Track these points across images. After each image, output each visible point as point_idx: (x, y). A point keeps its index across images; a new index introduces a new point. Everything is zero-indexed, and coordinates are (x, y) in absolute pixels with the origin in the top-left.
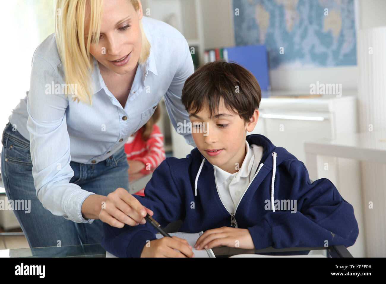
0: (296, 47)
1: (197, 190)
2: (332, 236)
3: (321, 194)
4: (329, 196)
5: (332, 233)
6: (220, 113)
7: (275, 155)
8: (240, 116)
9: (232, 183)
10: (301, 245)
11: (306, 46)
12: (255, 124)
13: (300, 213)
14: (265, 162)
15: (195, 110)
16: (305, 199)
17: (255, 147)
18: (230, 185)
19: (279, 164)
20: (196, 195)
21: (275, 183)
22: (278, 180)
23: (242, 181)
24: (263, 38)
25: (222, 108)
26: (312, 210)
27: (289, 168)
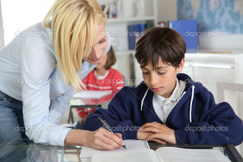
0: (216, 21)
1: (142, 107)
2: (227, 139)
3: (222, 111)
4: (228, 113)
5: (227, 137)
6: (159, 66)
7: (193, 87)
8: (173, 66)
9: (166, 103)
10: (206, 144)
11: (223, 21)
12: (183, 67)
13: (208, 123)
14: (187, 91)
15: (144, 64)
16: (212, 115)
17: (182, 82)
18: (163, 105)
19: (195, 93)
20: (141, 110)
21: (192, 104)
22: (195, 103)
23: (172, 103)
24: (195, 15)
25: (161, 64)
26: (216, 122)
27: (202, 96)
